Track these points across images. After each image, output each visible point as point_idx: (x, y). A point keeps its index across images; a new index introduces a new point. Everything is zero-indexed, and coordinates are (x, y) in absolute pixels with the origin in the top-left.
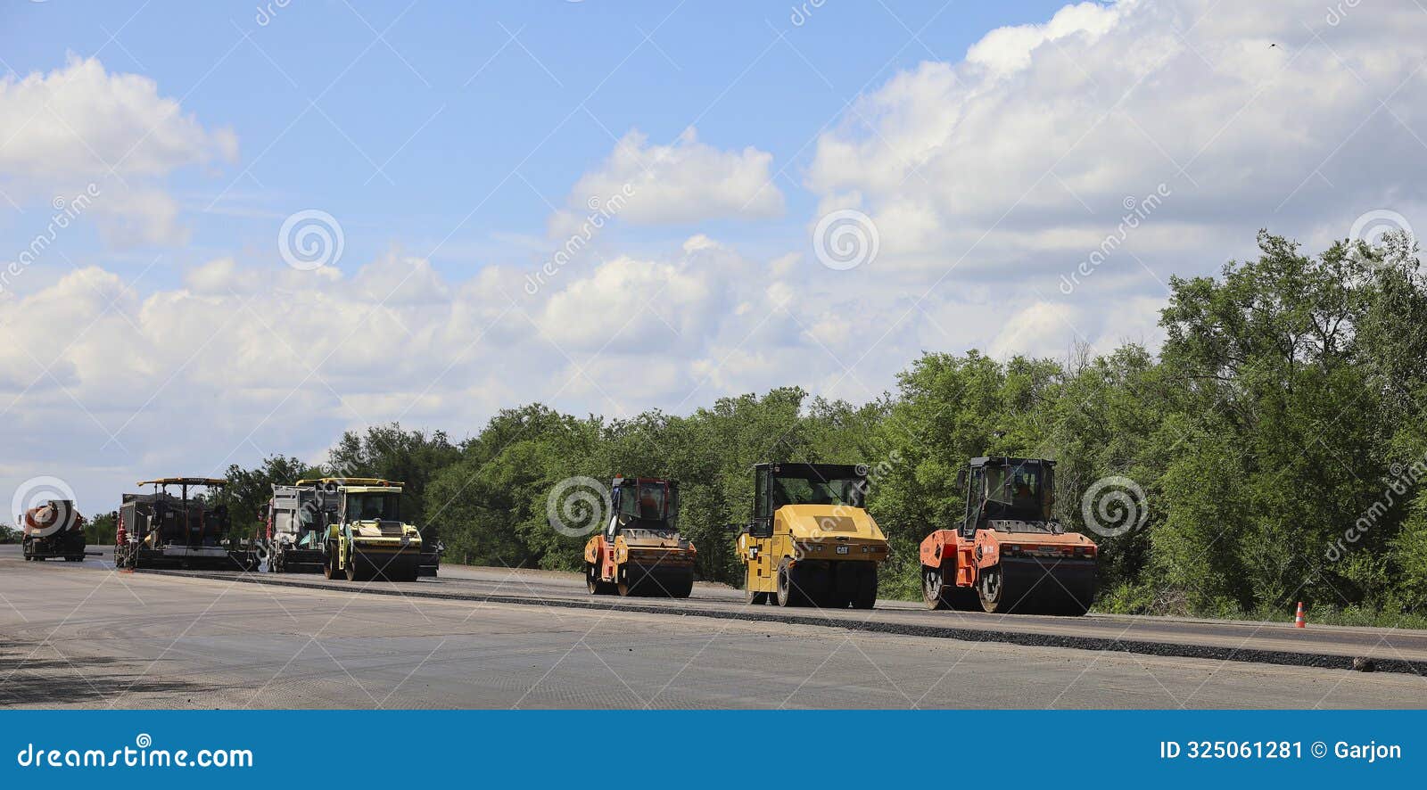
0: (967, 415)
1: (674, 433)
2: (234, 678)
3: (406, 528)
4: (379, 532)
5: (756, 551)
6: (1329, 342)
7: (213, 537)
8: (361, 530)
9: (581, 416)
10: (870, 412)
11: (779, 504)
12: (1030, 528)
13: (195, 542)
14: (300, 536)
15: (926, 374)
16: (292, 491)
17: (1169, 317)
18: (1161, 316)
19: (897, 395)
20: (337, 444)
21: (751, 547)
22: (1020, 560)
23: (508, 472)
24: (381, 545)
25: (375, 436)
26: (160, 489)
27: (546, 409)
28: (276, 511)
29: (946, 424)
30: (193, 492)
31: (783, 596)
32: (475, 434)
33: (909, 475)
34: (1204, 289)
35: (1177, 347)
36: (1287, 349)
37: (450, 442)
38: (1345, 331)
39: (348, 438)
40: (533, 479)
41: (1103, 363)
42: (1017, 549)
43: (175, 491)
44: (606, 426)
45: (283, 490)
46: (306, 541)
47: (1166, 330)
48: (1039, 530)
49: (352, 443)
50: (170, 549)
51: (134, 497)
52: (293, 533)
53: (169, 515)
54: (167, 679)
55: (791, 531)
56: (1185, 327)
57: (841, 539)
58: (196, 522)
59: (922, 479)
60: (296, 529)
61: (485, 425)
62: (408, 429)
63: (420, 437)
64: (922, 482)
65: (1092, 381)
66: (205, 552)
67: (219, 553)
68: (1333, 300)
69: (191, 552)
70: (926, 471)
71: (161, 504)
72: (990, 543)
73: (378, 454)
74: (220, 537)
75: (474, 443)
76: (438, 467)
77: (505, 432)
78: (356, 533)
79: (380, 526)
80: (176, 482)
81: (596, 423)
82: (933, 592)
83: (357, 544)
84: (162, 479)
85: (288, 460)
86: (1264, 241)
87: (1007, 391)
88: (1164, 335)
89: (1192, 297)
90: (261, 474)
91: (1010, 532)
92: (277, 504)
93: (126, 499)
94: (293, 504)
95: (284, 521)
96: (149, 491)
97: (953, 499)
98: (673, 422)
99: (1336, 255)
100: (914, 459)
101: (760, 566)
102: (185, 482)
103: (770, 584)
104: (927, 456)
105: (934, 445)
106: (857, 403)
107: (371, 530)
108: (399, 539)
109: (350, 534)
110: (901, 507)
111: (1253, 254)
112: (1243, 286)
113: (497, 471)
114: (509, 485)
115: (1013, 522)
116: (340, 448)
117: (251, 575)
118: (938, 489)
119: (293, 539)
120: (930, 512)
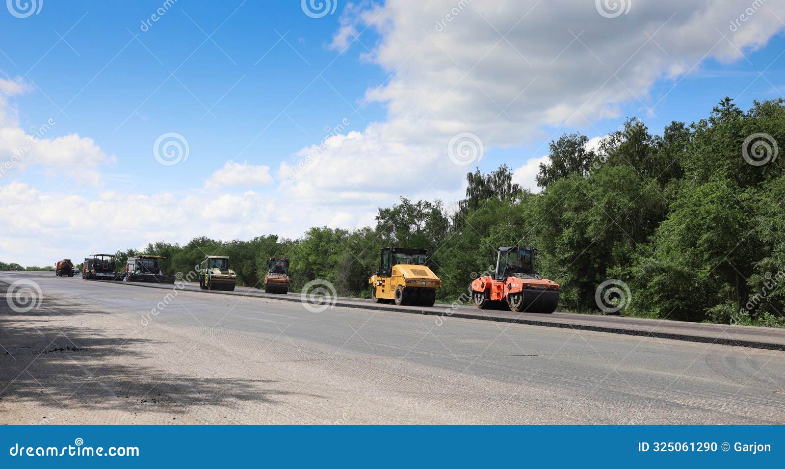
0: (323, 244)
1: (242, 246)
2: (116, 311)
3: (230, 271)
4: (220, 272)
5: (381, 282)
6: (419, 228)
7: (110, 271)
8: (214, 272)
9: (216, 240)
10: (297, 242)
11: (394, 264)
12: (529, 277)
13: (105, 272)
14: (135, 272)
15: (312, 232)
16: (133, 259)
17: (378, 218)
18: (375, 218)
19: (304, 238)
20: (147, 246)
21: (378, 281)
22: (530, 290)
23: (195, 255)
24: (221, 278)
25: (157, 244)
26: (96, 257)
27: (206, 238)
28: (128, 264)
29: (317, 245)
30: (105, 258)
31: (398, 301)
32: (186, 244)
33: (307, 259)
34: (387, 211)
35: (379, 228)
36: (408, 228)
37: (179, 246)
38: (423, 224)
39: (150, 245)
40: (203, 257)
41: (359, 231)
42: (529, 285)
43: (100, 258)
44: (223, 243)
45: (131, 258)
46: (137, 273)
47: (377, 221)
48: (532, 278)
49: (151, 246)
50: (98, 274)
51: (88, 259)
52: (133, 270)
53: (98, 264)
54: (96, 310)
55: (403, 275)
56: (382, 221)
57: (423, 279)
58: (106, 267)
59: (310, 260)
60: (134, 269)
61: (189, 242)
62: (167, 242)
63: (170, 245)
64: (310, 261)
65: (356, 236)
66: (108, 275)
67: (112, 275)
68: (421, 216)
69: (104, 275)
70: (312, 258)
71: (96, 261)
72: (517, 283)
73: (158, 249)
74: (112, 271)
75: (186, 247)
76: (176, 253)
77: (194, 245)
78: (212, 273)
79: (221, 270)
80: (100, 255)
81: (220, 242)
82: (479, 302)
83: (213, 277)
84: (96, 254)
85: (133, 250)
86: (402, 199)
87: (334, 237)
88: (376, 223)
89: (384, 214)
90: (125, 254)
91: (522, 278)
92: (129, 262)
93: (86, 260)
94: (134, 262)
95: (131, 267)
96: (92, 257)
97: (319, 266)
98: (242, 243)
99: (419, 204)
100: (309, 255)
101: (383, 289)
102: (103, 255)
103: (392, 296)
104: (312, 254)
105: (314, 251)
106: (293, 240)
107: (217, 272)
108: (228, 275)
109: (210, 273)
110: (305, 268)
111: (400, 203)
112: (397, 212)
113: (192, 255)
114: (196, 259)
115: (522, 274)
116: (147, 247)
117: (121, 282)
118: (315, 263)
119: (133, 272)
120: (312, 269)
